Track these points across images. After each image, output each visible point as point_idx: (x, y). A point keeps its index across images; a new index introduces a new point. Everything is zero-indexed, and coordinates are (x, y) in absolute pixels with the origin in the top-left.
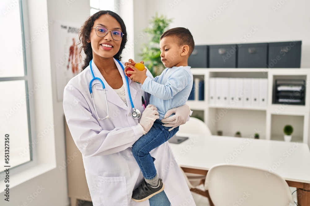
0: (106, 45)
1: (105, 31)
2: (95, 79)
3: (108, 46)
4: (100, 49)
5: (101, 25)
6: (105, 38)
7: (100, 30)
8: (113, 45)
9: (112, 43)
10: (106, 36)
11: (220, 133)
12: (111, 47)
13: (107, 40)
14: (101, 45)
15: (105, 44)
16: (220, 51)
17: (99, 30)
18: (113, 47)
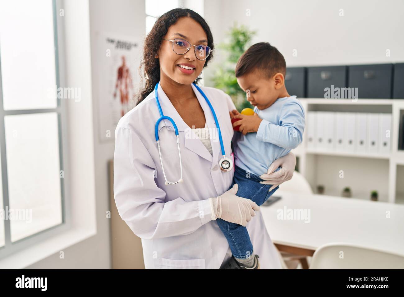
0: (187, 67)
1: (185, 45)
2: (163, 118)
3: (190, 68)
4: (176, 72)
5: (181, 35)
6: (185, 57)
7: (178, 43)
8: (196, 67)
9: (195, 64)
10: (187, 54)
11: (320, 190)
12: (192, 69)
13: (188, 59)
14: (178, 65)
15: (186, 65)
16: (324, 75)
17: (176, 43)
18: (194, 69)
